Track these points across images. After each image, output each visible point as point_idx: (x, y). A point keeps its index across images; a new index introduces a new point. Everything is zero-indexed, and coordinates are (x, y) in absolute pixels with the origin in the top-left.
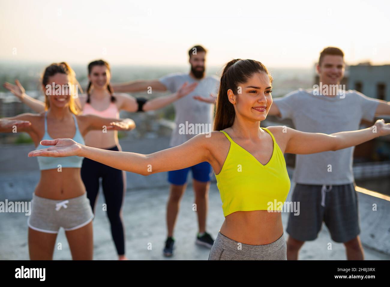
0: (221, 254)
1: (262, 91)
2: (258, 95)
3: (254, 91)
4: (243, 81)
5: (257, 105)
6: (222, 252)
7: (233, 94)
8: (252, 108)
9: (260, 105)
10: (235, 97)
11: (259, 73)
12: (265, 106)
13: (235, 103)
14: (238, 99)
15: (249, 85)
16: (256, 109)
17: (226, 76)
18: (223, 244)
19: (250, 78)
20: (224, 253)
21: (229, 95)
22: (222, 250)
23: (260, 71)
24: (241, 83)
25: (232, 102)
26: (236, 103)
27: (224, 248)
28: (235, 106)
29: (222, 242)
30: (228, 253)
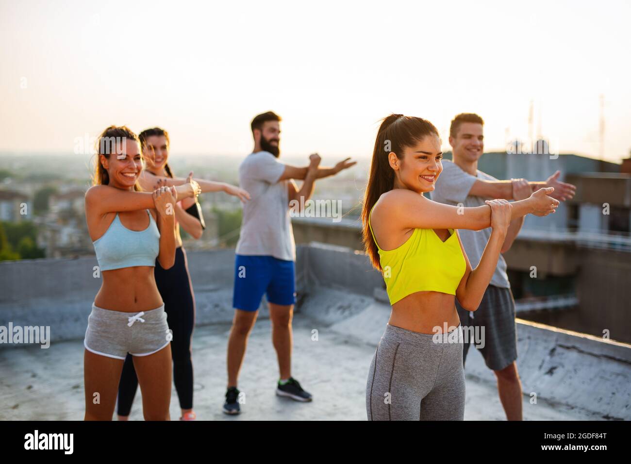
0: (397, 350)
1: (433, 158)
2: (428, 161)
3: (425, 156)
4: (412, 144)
5: (426, 173)
6: (398, 346)
7: (396, 158)
8: (420, 176)
9: (429, 173)
10: (398, 162)
11: (431, 135)
12: (435, 174)
13: (397, 169)
14: (402, 165)
15: (419, 150)
16: (424, 178)
17: (388, 135)
18: (397, 337)
19: (420, 141)
20: (400, 347)
21: (391, 159)
22: (397, 345)
23: (431, 133)
24: (409, 146)
25: (393, 166)
26: (399, 170)
27: (400, 342)
28: (397, 173)
29: (395, 334)
30: (405, 347)
